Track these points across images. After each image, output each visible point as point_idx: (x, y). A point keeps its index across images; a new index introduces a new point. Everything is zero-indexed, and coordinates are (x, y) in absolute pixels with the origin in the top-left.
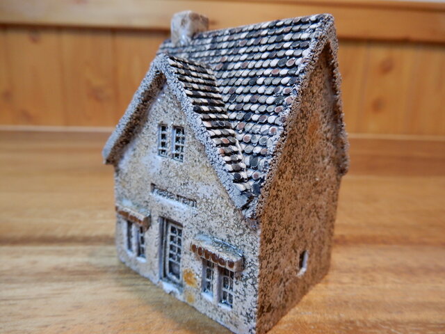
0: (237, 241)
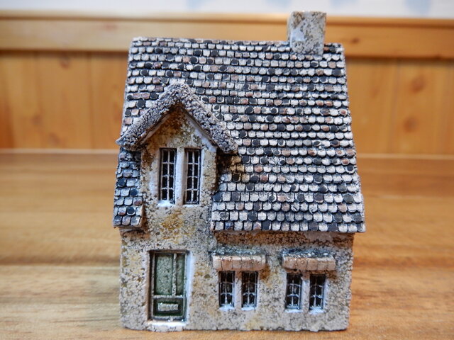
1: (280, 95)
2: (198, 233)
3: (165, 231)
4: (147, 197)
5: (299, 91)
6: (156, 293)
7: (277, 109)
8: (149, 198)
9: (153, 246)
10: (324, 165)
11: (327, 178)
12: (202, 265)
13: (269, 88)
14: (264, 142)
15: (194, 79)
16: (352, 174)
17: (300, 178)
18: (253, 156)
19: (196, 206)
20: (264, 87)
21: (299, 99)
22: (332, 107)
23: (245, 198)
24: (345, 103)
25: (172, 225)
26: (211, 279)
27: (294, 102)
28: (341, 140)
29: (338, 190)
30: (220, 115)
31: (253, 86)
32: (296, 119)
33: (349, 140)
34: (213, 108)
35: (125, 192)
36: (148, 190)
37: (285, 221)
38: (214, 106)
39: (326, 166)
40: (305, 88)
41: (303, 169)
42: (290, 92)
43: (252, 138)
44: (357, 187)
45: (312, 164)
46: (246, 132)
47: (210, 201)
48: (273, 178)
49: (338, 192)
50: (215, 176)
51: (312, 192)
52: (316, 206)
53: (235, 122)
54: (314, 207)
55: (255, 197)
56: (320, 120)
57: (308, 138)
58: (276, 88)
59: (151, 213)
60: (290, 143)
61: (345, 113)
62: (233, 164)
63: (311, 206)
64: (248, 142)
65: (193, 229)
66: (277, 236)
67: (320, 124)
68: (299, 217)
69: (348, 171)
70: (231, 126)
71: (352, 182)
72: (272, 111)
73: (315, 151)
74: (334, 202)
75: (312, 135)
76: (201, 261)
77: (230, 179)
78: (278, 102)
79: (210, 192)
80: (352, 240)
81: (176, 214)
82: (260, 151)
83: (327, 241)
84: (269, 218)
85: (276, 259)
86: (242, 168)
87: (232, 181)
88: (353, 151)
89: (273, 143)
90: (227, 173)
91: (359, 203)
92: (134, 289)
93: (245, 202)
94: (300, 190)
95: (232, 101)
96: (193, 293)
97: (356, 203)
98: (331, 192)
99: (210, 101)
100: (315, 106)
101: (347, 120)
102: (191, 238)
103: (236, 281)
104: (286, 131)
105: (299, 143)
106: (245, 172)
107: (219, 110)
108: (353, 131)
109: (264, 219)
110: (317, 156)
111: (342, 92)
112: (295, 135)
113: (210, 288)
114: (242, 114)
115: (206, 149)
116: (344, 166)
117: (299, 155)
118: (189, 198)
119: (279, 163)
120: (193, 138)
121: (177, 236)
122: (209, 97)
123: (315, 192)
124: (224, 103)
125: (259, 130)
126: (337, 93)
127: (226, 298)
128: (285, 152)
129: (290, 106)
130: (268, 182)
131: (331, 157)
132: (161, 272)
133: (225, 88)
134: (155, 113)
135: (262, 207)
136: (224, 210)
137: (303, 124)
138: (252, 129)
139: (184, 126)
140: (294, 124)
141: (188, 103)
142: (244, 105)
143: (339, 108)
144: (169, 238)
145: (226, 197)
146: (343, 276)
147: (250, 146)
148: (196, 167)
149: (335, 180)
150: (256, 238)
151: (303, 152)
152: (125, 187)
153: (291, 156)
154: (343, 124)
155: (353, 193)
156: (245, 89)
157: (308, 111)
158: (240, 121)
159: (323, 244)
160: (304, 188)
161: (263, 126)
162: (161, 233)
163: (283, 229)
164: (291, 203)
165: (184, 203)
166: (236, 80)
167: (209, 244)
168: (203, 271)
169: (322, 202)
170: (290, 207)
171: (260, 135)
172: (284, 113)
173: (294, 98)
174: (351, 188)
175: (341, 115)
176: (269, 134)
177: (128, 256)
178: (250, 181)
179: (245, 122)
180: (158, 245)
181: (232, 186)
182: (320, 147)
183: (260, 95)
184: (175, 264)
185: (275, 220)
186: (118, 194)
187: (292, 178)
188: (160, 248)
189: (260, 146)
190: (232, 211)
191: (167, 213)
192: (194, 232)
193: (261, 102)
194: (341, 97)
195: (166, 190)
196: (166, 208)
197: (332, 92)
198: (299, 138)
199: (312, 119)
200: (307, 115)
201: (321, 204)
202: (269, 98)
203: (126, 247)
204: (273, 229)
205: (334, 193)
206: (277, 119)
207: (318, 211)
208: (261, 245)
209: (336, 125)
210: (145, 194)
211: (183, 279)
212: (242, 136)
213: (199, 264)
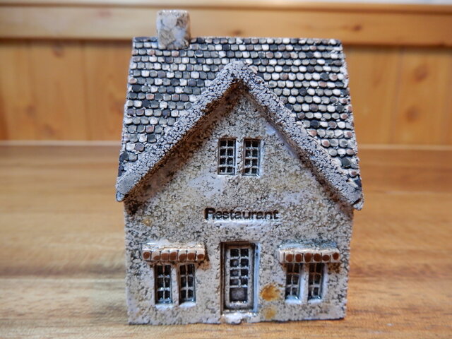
0: (329, 236)
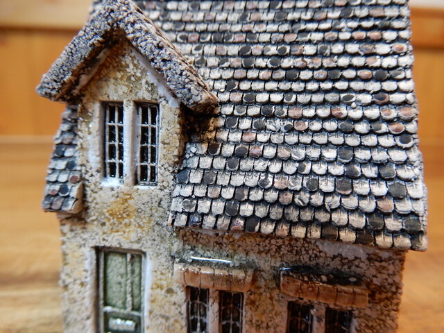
1: (295, 26)
2: (157, 228)
3: (112, 221)
4: (87, 172)
5: (326, 19)
6: (106, 304)
7: (288, 48)
8: (89, 174)
9: (97, 240)
10: (357, 133)
11: (362, 155)
12: (162, 274)
13: (279, 17)
14: (262, 97)
15: (172, 11)
16: (407, 149)
17: (314, 153)
18: (242, 117)
19: (152, 188)
20: (271, 16)
21: (324, 31)
22: (381, 40)
23: (223, 180)
24: (404, 34)
25: (121, 214)
26: (175, 295)
27: (317, 36)
28: (391, 92)
29: (379, 174)
30: (202, 59)
31: (254, 16)
32: (317, 62)
33: (406, 92)
34: (193, 48)
35: (61, 164)
36: (88, 161)
37: (284, 219)
38: (195, 46)
39: (361, 135)
40: (337, 14)
41: (321, 139)
42: (311, 20)
43: (244, 91)
44: (417, 171)
45: (337, 131)
46: (237, 83)
47: (172, 183)
48: (270, 152)
49: (379, 178)
50: (178, 144)
51: (333, 176)
52: (337, 199)
53: (223, 68)
54: (334, 201)
55: (238, 180)
56: (358, 61)
57: (334, 90)
58: (290, 16)
59: (94, 195)
60: (303, 98)
61: (402, 49)
62: (211, 128)
63: (329, 199)
64: (237, 97)
65: (149, 221)
66: (273, 241)
67: (357, 68)
68: (307, 215)
69: (400, 144)
70: (216, 74)
71: (407, 163)
72: (279, 51)
73: (343, 111)
74: (370, 193)
75: (341, 85)
76: (161, 268)
77: (205, 150)
78: (291, 38)
79: (171, 169)
80: (402, 261)
81: (125, 198)
82: (254, 111)
83: (356, 258)
84: (258, 214)
85: (271, 277)
86: (223, 135)
87: (207, 154)
88: (412, 111)
89: (276, 98)
90: (202, 142)
91: (417, 199)
92: (75, 295)
93: (223, 187)
94: (312, 172)
95: (221, 38)
96: (151, 312)
97: (412, 199)
98: (367, 178)
99: (189, 40)
100: (351, 40)
101: (405, 61)
102: (148, 233)
103: (210, 303)
104: (298, 80)
105: (317, 98)
106: (228, 142)
107: (201, 51)
108: (414, 78)
109: (248, 213)
110: (347, 118)
111: (399, 17)
112: (312, 86)
113: (173, 307)
114: (234, 56)
115: (164, 102)
116: (395, 136)
117: (316, 117)
118: (144, 176)
119: (283, 129)
120: (145, 86)
121: (127, 230)
122: (190, 35)
123: (338, 176)
124: (210, 42)
125: (257, 79)
126: (390, 19)
127: (199, 324)
128: (294, 112)
129: (310, 42)
130: (261, 157)
131: (371, 121)
132: (113, 277)
133: (214, 21)
134: (82, 44)
135: (249, 195)
136: (189, 197)
137: (328, 69)
138: (245, 79)
139: (131, 66)
140: (313, 69)
141: (129, 27)
142: (239, 43)
143: (393, 42)
144: (117, 231)
145: (196, 178)
146: (383, 317)
147: (241, 103)
148: (154, 130)
149: (374, 158)
150: (240, 243)
151: (323, 112)
152: (62, 157)
153: (303, 118)
154: (397, 66)
155: (408, 180)
156: (242, 19)
157: (338, 48)
158: (229, 67)
159: (349, 261)
160: (320, 169)
161: (264, 74)
162: (107, 223)
163: (279, 233)
164: (295, 192)
165: (136, 183)
166: (231, 8)
167: (172, 244)
168: (164, 283)
169: (348, 192)
170: (294, 198)
171: (258, 86)
172: (298, 53)
173: (317, 30)
174: (404, 173)
175: (394, 53)
176: (271, 85)
177: (68, 251)
178: (233, 154)
179: (237, 68)
180: (104, 239)
181: (206, 162)
182: (354, 105)
183: (264, 27)
184: (129, 268)
185: (267, 218)
186: (52, 166)
187: (302, 153)
188: (108, 244)
189: (256, 103)
190: (202, 198)
191: (113, 195)
192: (151, 225)
193: (265, 37)
194: (396, 24)
195: (115, 163)
196: (112, 189)
197: (382, 18)
198: (319, 91)
199: (343, 61)
200: (335, 54)
201: (347, 196)
202: (278, 32)
203: (64, 238)
204: (262, 231)
205: (372, 179)
206: (286, 63)
207: (340, 208)
208: (247, 254)
209: (384, 69)
210: (84, 168)
211: (140, 290)
212: (229, 89)
213: (159, 273)
